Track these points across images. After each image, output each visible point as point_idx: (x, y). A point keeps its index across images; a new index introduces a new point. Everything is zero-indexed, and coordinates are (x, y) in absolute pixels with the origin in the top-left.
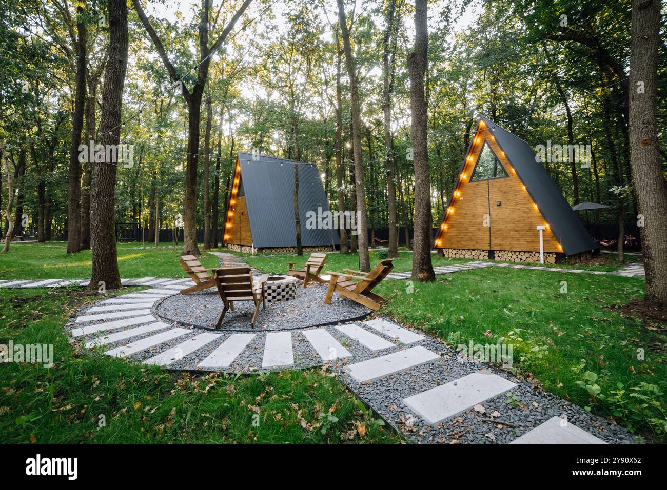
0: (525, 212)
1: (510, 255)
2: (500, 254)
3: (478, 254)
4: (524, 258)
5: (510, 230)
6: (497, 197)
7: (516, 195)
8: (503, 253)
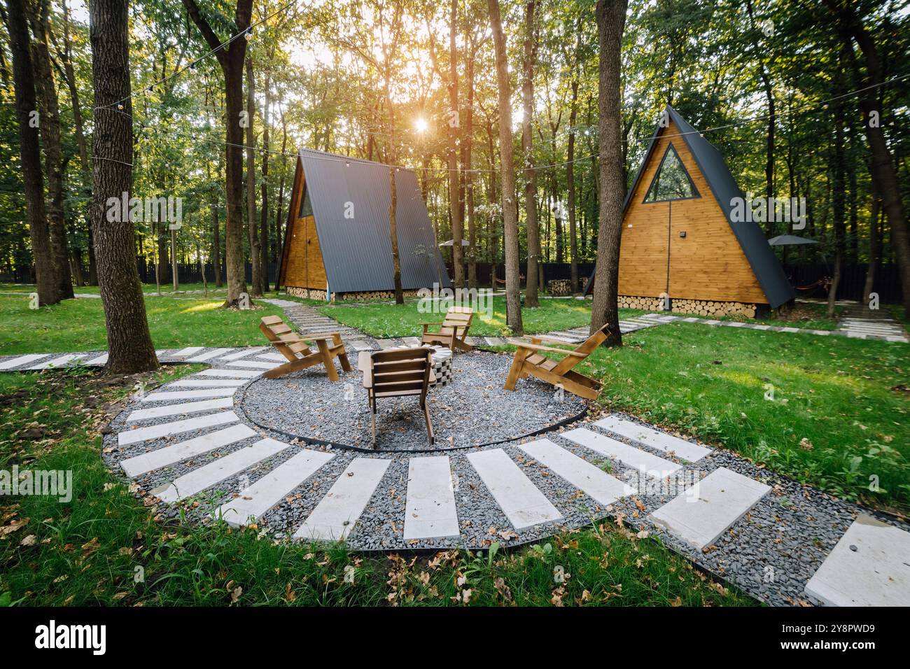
0: (719, 248)
1: (693, 305)
2: (680, 304)
3: (649, 303)
4: (712, 310)
5: (697, 272)
6: (681, 225)
7: (708, 224)
8: (684, 302)
